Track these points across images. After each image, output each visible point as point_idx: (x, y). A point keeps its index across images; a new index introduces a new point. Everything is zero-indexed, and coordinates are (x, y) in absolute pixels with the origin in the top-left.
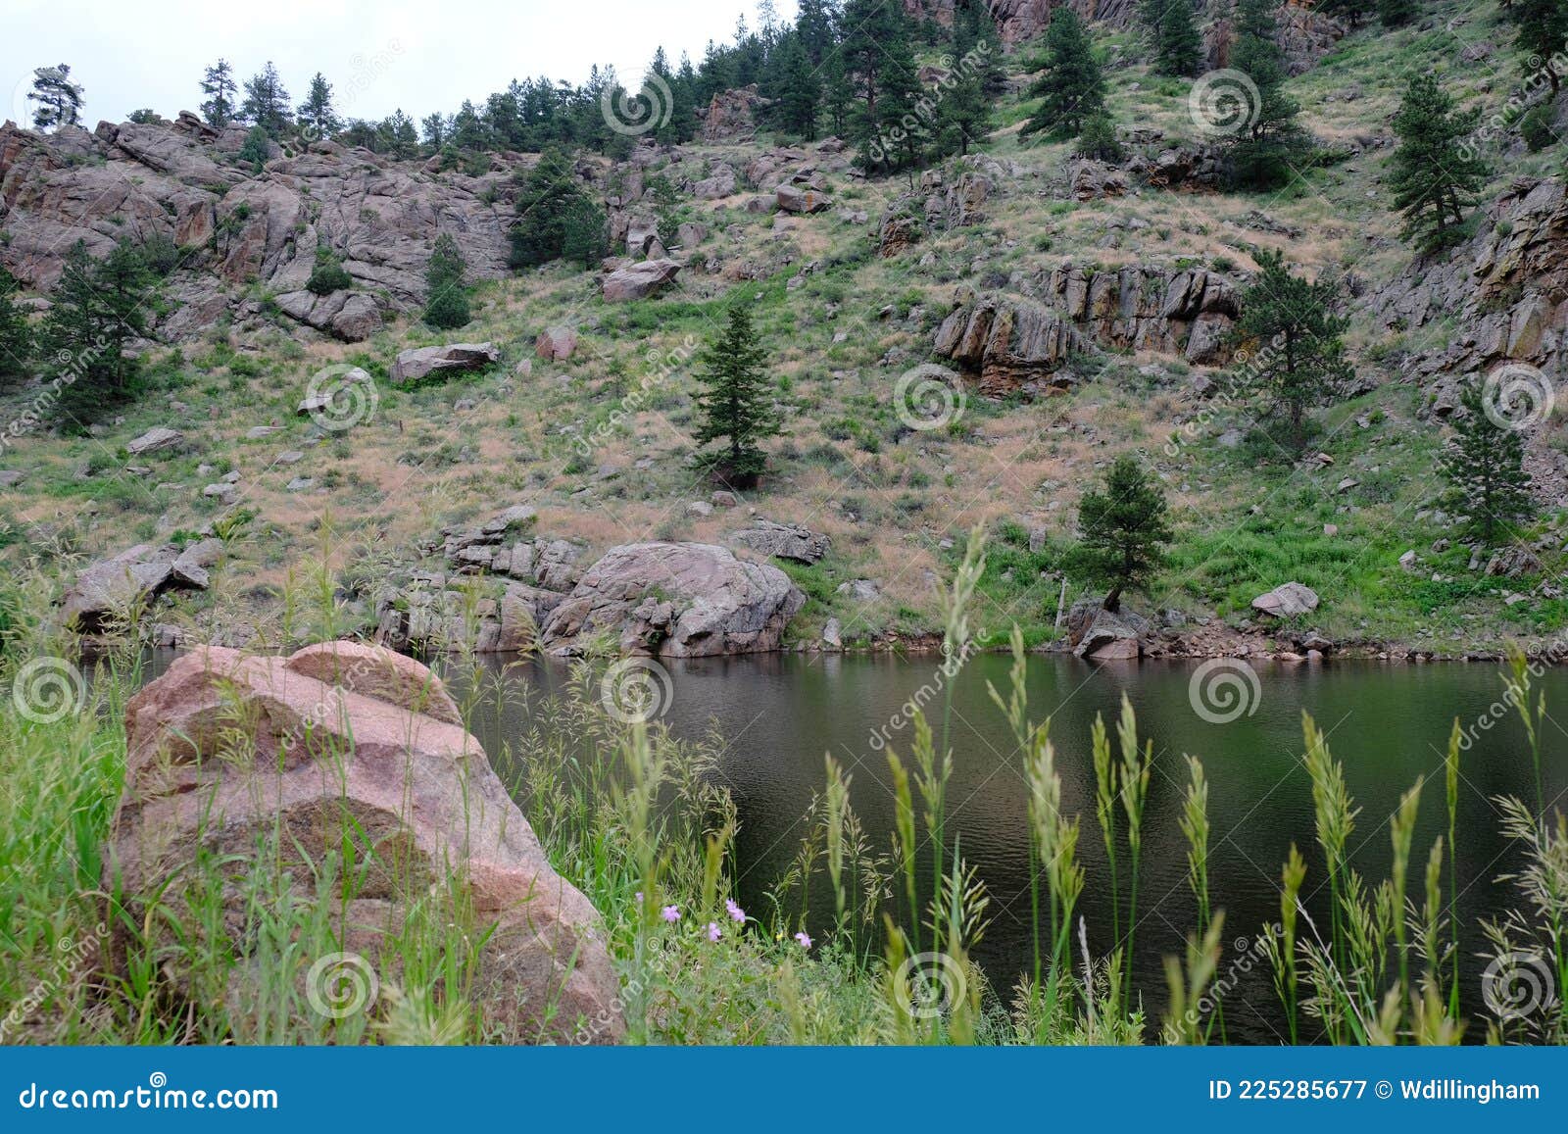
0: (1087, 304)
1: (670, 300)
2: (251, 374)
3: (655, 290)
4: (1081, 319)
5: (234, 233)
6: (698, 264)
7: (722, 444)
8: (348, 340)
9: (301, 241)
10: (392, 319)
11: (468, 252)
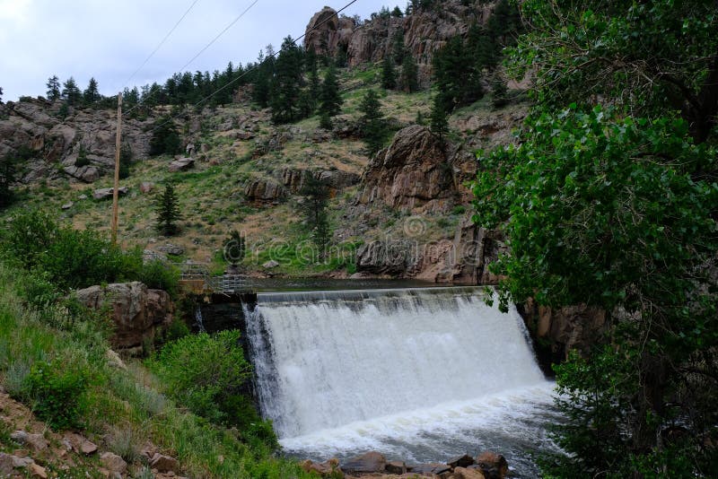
0: (290, 180)
1: (190, 172)
2: (52, 195)
3: (184, 169)
4: (288, 185)
5: (51, 145)
6: (203, 158)
7: (164, 223)
8: (88, 183)
9: (74, 148)
10: (103, 175)
11: (136, 151)
